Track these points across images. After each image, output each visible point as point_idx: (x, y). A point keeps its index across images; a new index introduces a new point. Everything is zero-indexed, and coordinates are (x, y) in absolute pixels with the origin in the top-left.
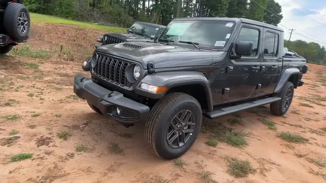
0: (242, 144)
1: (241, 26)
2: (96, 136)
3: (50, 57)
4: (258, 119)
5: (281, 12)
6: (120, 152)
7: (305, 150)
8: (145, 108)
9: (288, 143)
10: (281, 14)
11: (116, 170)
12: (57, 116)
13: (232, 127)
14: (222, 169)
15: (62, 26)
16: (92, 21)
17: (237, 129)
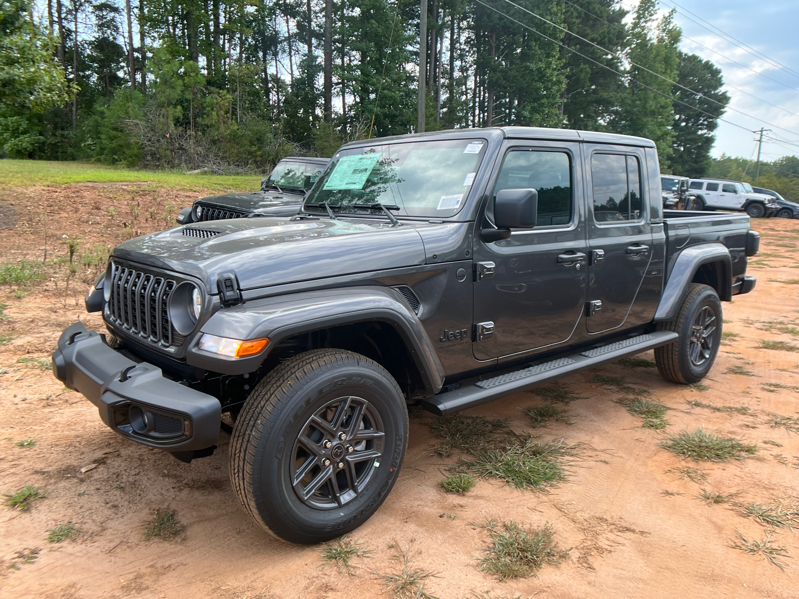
0: (548, 479)
1: (503, 149)
2: (118, 493)
3: (46, 278)
4: (620, 402)
5: (721, 85)
6: (176, 533)
7: (738, 480)
8: (208, 402)
9: (692, 465)
10: (721, 90)
11: (147, 588)
12: (22, 445)
13: (532, 432)
14: (465, 559)
15: (93, 188)
16: (183, 165)
17: (546, 437)
